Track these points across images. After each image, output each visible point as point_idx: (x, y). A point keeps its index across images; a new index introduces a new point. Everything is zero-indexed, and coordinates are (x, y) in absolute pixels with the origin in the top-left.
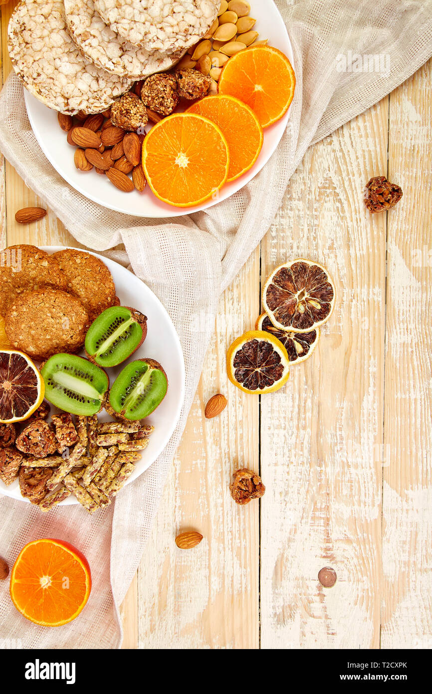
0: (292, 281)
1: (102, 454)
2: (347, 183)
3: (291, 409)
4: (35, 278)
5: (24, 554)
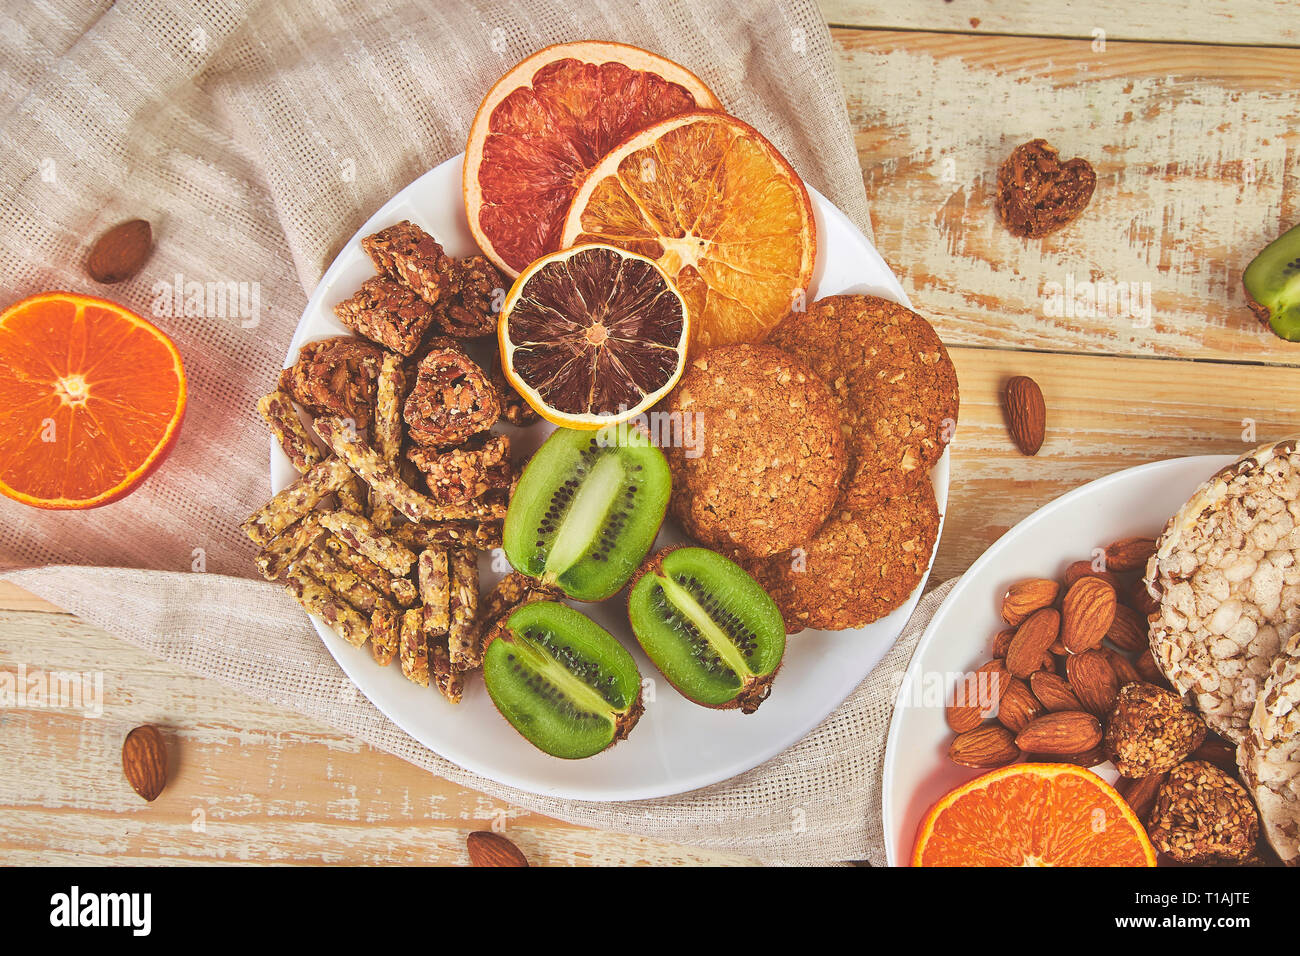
1: (397, 561)
4: (872, 432)
5: (150, 335)
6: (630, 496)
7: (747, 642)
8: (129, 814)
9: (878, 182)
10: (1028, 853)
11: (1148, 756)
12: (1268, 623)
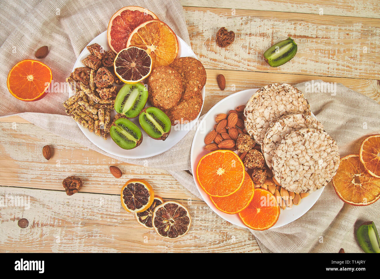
0: (180, 217)
1: (94, 111)
2: (228, 247)
3: (112, 211)
4: (189, 83)
5: (46, 67)
6: (140, 97)
7: (163, 126)
8: (45, 163)
9: (193, 36)
10: (219, 167)
11: (244, 148)
12: (267, 121)
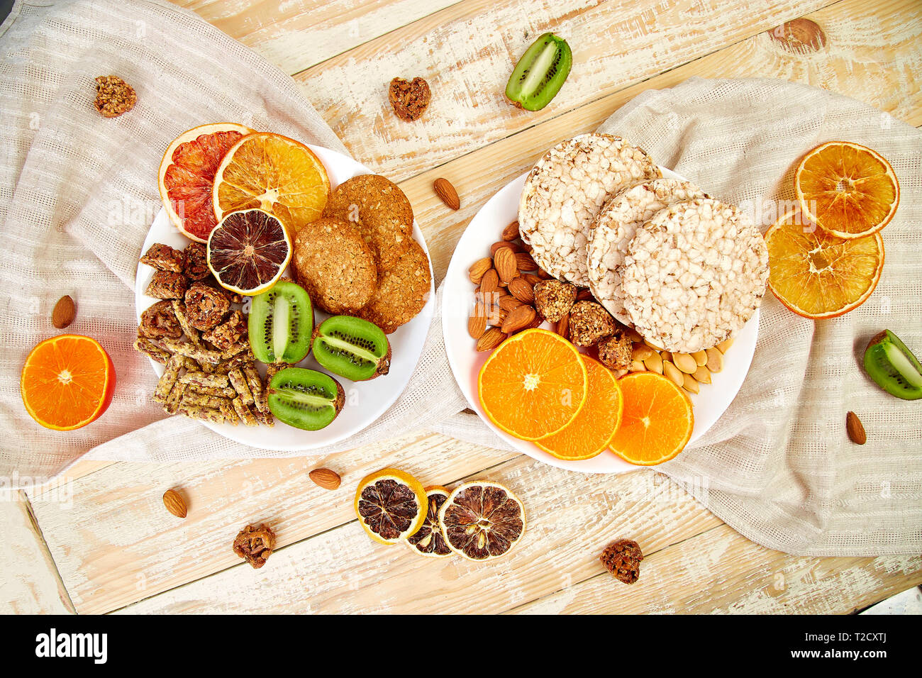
0: (495, 507)
1: (221, 382)
2: (620, 518)
3: (358, 557)
4: (379, 234)
5: (84, 340)
6: (295, 310)
7: (370, 346)
8: (181, 525)
9: (343, 129)
10: (525, 374)
12: (577, 232)
